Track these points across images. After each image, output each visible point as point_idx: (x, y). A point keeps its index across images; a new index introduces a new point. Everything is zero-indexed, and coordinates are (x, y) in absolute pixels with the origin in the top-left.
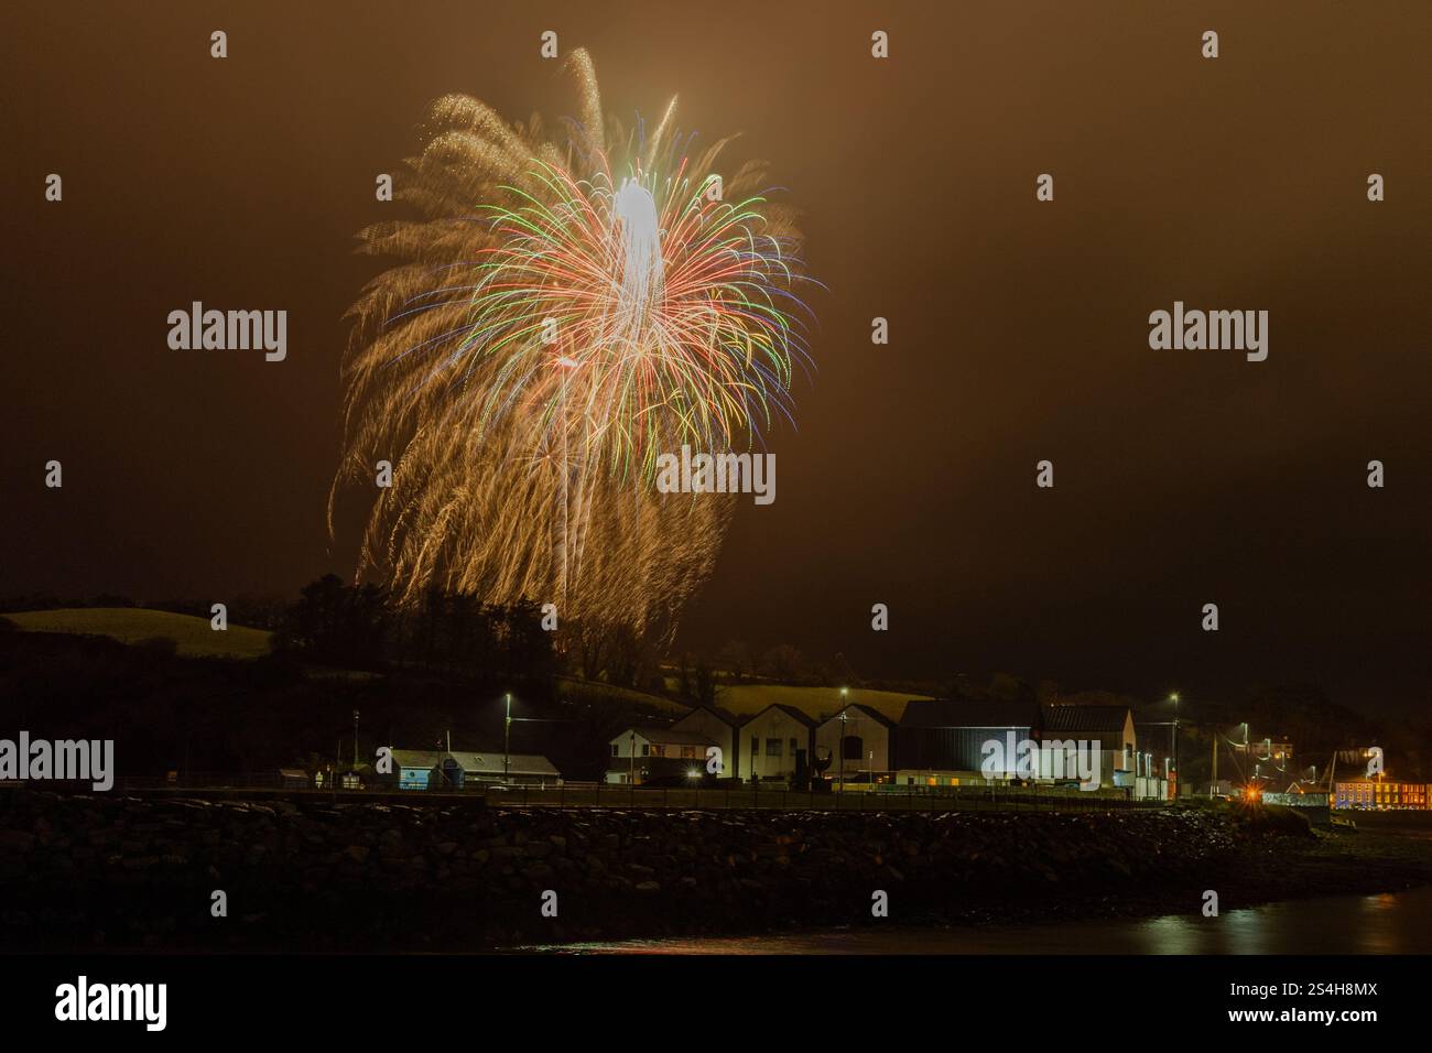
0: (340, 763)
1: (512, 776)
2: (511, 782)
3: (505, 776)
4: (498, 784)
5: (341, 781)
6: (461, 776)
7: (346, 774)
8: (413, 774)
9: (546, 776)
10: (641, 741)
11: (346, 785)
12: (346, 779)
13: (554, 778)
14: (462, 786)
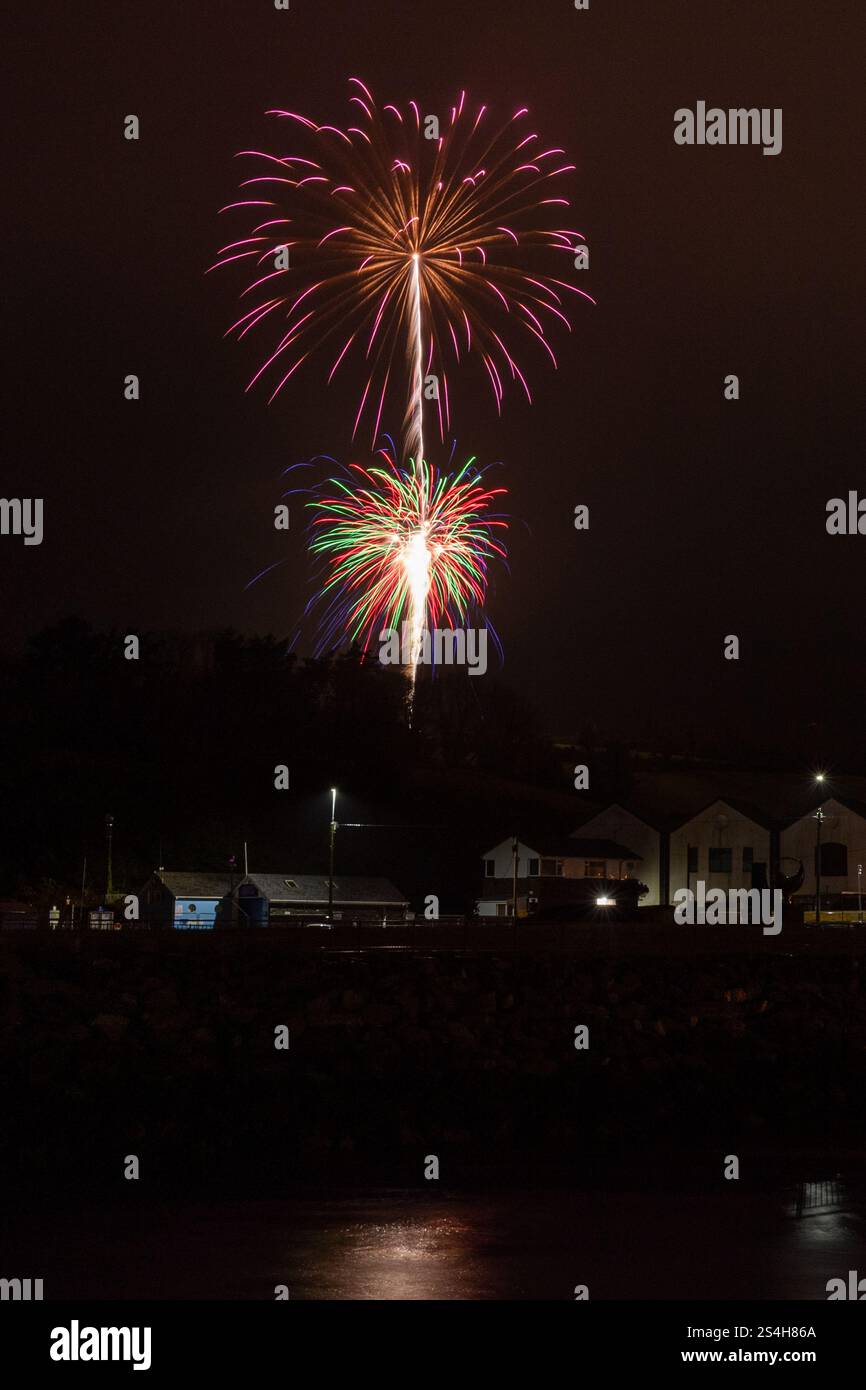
0: (86, 892)
1: (339, 907)
2: (338, 916)
3: (329, 908)
4: (322, 920)
5: (87, 920)
6: (265, 909)
7: (95, 909)
8: (193, 908)
9: (388, 907)
10: (528, 854)
11: (94, 925)
12: (94, 916)
13: (401, 909)
14: (265, 924)
